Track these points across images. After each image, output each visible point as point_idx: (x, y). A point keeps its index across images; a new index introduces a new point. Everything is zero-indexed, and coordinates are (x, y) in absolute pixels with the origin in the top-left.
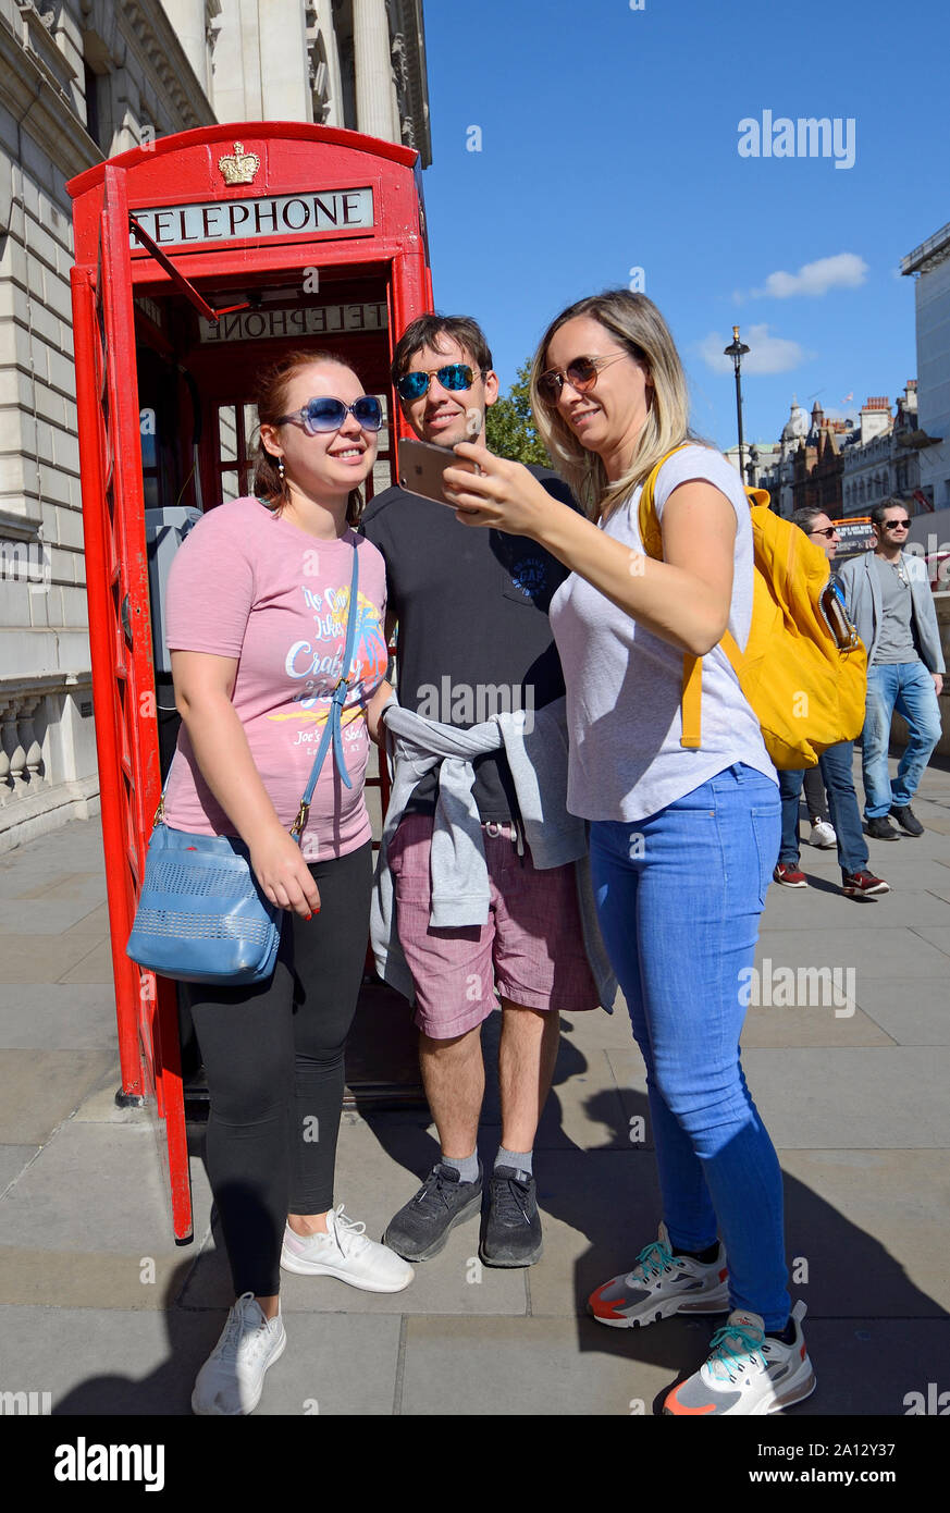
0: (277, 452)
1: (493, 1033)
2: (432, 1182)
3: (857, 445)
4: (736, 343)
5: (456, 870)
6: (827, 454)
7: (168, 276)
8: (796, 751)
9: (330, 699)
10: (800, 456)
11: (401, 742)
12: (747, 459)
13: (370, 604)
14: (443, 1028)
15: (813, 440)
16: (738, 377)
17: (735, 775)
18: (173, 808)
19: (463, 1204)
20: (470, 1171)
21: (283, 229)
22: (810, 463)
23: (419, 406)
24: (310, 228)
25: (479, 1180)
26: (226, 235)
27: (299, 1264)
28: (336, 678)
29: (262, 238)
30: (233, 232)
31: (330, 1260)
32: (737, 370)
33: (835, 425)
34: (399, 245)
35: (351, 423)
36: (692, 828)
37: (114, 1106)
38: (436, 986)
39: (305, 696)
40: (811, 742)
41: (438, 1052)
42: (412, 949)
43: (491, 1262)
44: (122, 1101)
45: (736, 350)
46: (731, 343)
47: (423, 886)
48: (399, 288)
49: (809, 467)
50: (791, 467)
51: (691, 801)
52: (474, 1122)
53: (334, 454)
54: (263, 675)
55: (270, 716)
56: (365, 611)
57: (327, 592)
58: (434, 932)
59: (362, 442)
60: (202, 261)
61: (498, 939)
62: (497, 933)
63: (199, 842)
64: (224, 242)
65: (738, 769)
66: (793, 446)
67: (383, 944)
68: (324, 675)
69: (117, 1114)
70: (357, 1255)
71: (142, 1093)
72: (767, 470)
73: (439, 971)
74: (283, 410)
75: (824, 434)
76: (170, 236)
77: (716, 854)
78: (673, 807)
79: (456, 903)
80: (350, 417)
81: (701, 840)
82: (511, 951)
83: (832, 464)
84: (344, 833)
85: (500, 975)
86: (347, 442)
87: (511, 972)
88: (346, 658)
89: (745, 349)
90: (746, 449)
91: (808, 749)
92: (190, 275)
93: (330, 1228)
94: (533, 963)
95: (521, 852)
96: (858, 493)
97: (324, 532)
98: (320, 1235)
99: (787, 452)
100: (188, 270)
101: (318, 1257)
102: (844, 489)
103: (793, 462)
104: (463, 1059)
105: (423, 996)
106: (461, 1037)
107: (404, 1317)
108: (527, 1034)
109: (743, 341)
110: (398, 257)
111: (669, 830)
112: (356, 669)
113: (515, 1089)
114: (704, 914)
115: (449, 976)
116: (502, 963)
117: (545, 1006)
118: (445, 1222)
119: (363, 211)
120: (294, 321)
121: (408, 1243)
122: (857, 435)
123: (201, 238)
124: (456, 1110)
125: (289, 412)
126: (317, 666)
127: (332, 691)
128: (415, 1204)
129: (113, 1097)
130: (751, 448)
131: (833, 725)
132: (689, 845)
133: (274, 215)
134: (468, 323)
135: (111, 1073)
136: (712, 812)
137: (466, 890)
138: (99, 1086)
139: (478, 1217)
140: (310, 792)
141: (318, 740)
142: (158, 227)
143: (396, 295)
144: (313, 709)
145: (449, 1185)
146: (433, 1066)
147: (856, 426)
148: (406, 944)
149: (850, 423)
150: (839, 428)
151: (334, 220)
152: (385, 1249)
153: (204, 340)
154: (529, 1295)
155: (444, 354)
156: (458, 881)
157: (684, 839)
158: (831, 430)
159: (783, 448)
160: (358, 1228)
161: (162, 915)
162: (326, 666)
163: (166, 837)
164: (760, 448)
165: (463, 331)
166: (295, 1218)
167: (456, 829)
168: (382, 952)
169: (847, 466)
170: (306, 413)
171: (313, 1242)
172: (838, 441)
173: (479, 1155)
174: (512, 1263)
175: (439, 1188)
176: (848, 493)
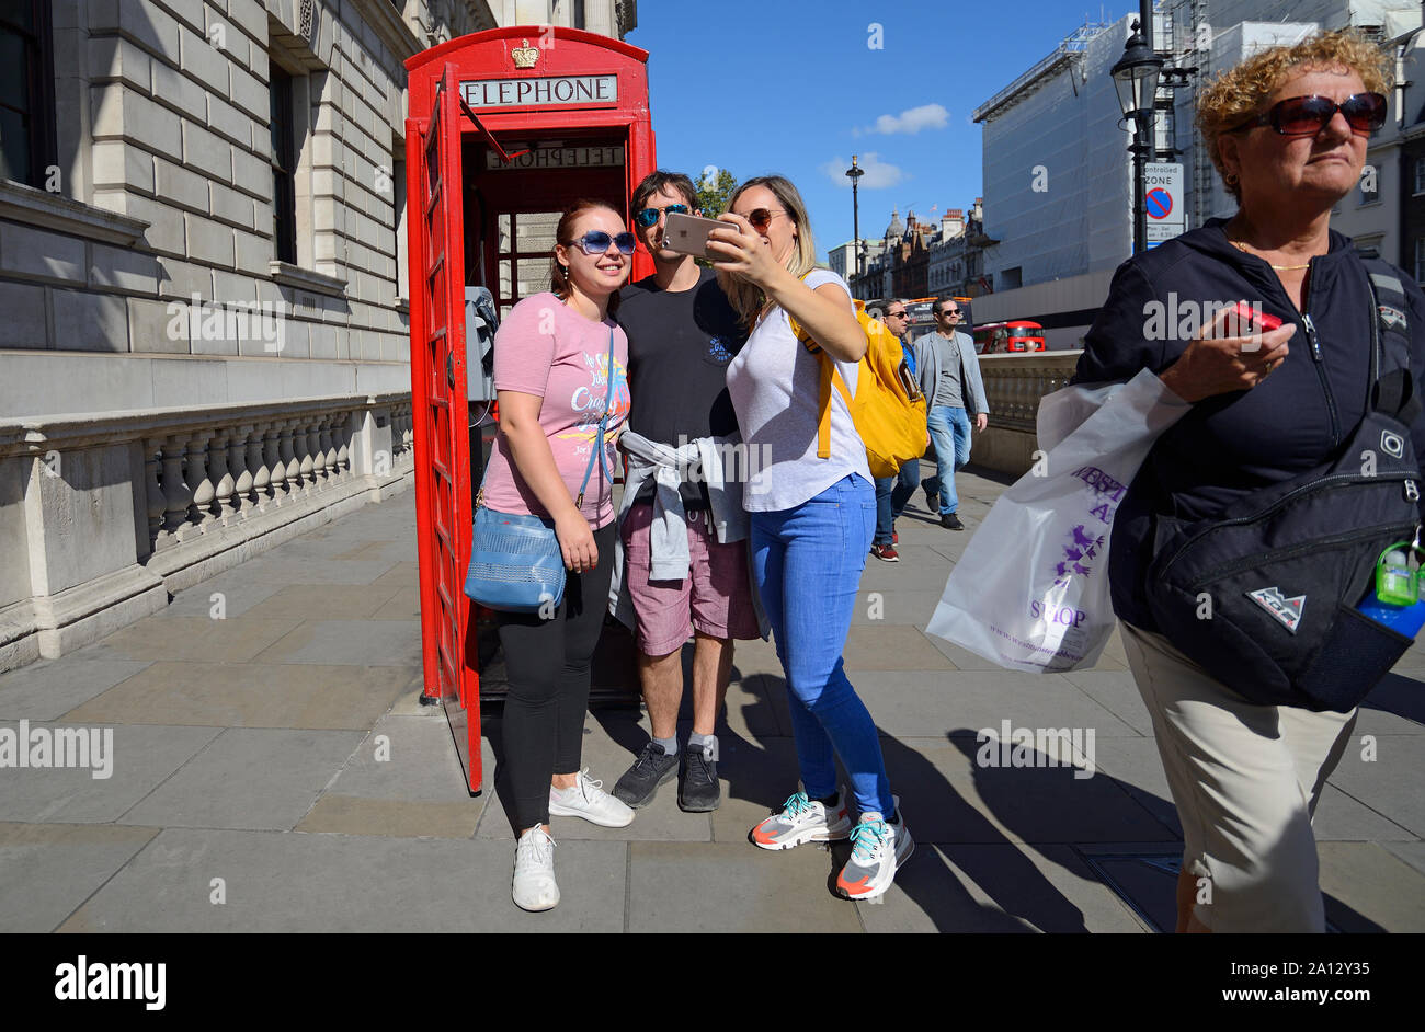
0: (565, 263)
1: (689, 654)
2: (645, 756)
3: (939, 243)
4: (854, 168)
5: (668, 542)
6: (917, 249)
7: (475, 129)
8: (887, 463)
9: (596, 426)
10: (898, 250)
11: (632, 455)
12: (860, 250)
13: (620, 365)
14: (657, 649)
15: (908, 239)
16: (855, 192)
17: (852, 481)
18: (491, 496)
19: (666, 770)
20: (671, 748)
21: (555, 100)
22: (906, 255)
23: (652, 231)
24: (573, 100)
25: (677, 753)
26: (515, 102)
27: (557, 809)
28: (601, 411)
29: (540, 106)
30: (520, 100)
31: (579, 805)
32: (855, 187)
33: (923, 228)
34: (635, 115)
35: (613, 249)
36: (825, 514)
37: (419, 705)
38: (652, 619)
39: (581, 423)
40: (896, 457)
41: (653, 665)
42: (637, 595)
43: (686, 808)
44: (424, 701)
45: (854, 173)
46: (851, 168)
47: (644, 552)
48: (634, 144)
49: (905, 258)
50: (891, 257)
51: (824, 497)
52: (675, 714)
53: (600, 268)
54: (556, 407)
55: (558, 436)
56: (618, 369)
57: (598, 355)
58: (652, 583)
59: (620, 261)
60: (499, 119)
61: (694, 590)
62: (693, 585)
63: (511, 519)
64: (513, 107)
65: (854, 477)
66: (893, 242)
67: (615, 592)
68: (595, 410)
69: (421, 710)
70: (597, 802)
71: (439, 696)
72: (874, 259)
73: (655, 610)
74: (571, 236)
75: (916, 234)
76: (476, 101)
77: (839, 531)
78: (813, 500)
79: (667, 564)
80: (613, 244)
81: (830, 522)
82: (703, 598)
83: (921, 257)
84: (602, 513)
85: (695, 615)
86: (610, 261)
87: (702, 612)
88: (607, 400)
89: (861, 172)
90: (860, 243)
91: (894, 462)
92: (492, 129)
93: (579, 783)
94: (717, 608)
95: (710, 532)
96: (940, 278)
97: (595, 318)
98: (572, 788)
99: (889, 247)
100: (490, 125)
101: (571, 803)
102: (929, 275)
103: (894, 254)
104: (669, 670)
105: (644, 627)
106: (669, 655)
107: (629, 843)
108: (711, 653)
109: (859, 167)
110: (634, 123)
111: (810, 515)
112: (613, 407)
113: (703, 691)
114: (829, 569)
115: (661, 613)
116: (697, 606)
117: (725, 636)
118: (654, 782)
119: (609, 90)
120: (553, 157)
121: (630, 796)
122: (940, 236)
123: (498, 104)
124: (663, 704)
125: (575, 238)
126: (591, 403)
127: (598, 421)
128: (634, 770)
129: (418, 699)
130: (863, 242)
131: (908, 447)
132: (822, 525)
133: (549, 91)
134: (684, 178)
135: (414, 682)
136: (838, 505)
137: (674, 555)
138: (407, 691)
139: (676, 781)
140: (584, 488)
141: (589, 452)
142: (467, 94)
143: (631, 150)
144: (585, 432)
145: (656, 757)
146: (649, 675)
147: (939, 230)
148: (632, 591)
149: (934, 227)
150: (927, 230)
151: (590, 96)
152: (615, 799)
153: (490, 167)
154: (712, 829)
155: (669, 197)
156: (669, 549)
157: (820, 521)
158: (921, 231)
159: (886, 243)
160: (597, 784)
161: (489, 566)
162: (595, 403)
163: (486, 514)
164: (869, 242)
165: (682, 183)
166: (555, 777)
167: (668, 513)
168: (614, 597)
169: (932, 259)
170: (584, 240)
171: (566, 793)
172: (926, 240)
173: (677, 737)
174: (701, 809)
175: (651, 759)
176: (932, 278)
